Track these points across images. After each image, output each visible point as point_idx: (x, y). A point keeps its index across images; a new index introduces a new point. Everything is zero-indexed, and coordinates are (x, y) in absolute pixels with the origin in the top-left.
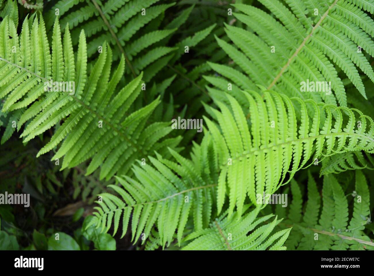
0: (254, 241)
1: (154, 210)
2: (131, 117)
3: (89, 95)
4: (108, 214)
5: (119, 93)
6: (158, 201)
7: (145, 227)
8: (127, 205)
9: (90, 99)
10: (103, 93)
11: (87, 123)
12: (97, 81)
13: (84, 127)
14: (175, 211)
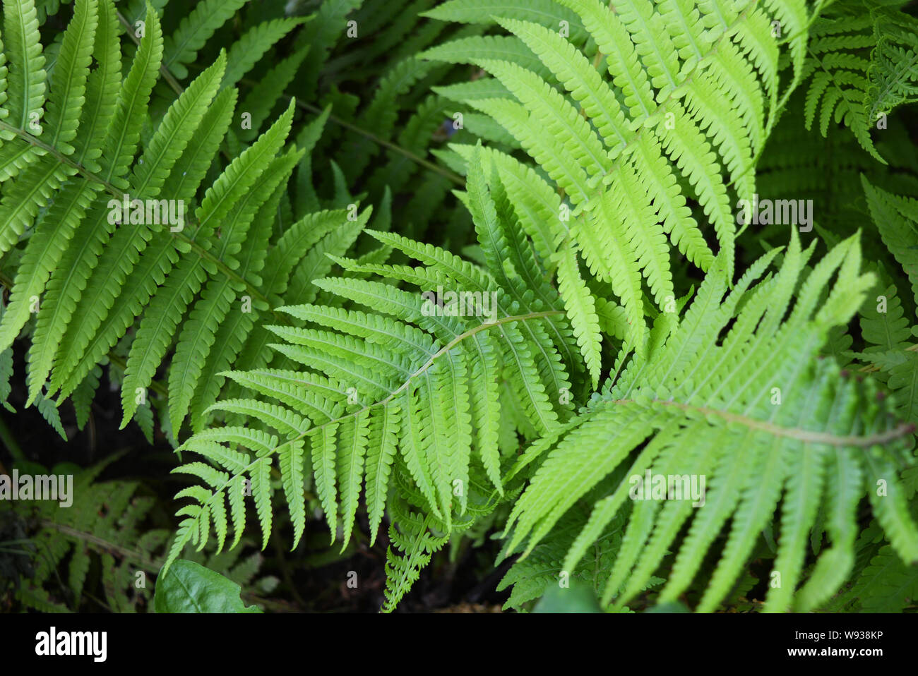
0: (753, 336)
1: (377, 425)
2: (222, 184)
3: (66, 123)
4: (226, 490)
5: (167, 116)
6: (384, 402)
7: (363, 484)
8: (282, 439)
9: (73, 133)
10: (112, 117)
11: (80, 209)
12: (84, 78)
13: (73, 220)
14: (451, 397)
